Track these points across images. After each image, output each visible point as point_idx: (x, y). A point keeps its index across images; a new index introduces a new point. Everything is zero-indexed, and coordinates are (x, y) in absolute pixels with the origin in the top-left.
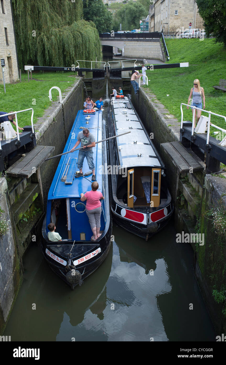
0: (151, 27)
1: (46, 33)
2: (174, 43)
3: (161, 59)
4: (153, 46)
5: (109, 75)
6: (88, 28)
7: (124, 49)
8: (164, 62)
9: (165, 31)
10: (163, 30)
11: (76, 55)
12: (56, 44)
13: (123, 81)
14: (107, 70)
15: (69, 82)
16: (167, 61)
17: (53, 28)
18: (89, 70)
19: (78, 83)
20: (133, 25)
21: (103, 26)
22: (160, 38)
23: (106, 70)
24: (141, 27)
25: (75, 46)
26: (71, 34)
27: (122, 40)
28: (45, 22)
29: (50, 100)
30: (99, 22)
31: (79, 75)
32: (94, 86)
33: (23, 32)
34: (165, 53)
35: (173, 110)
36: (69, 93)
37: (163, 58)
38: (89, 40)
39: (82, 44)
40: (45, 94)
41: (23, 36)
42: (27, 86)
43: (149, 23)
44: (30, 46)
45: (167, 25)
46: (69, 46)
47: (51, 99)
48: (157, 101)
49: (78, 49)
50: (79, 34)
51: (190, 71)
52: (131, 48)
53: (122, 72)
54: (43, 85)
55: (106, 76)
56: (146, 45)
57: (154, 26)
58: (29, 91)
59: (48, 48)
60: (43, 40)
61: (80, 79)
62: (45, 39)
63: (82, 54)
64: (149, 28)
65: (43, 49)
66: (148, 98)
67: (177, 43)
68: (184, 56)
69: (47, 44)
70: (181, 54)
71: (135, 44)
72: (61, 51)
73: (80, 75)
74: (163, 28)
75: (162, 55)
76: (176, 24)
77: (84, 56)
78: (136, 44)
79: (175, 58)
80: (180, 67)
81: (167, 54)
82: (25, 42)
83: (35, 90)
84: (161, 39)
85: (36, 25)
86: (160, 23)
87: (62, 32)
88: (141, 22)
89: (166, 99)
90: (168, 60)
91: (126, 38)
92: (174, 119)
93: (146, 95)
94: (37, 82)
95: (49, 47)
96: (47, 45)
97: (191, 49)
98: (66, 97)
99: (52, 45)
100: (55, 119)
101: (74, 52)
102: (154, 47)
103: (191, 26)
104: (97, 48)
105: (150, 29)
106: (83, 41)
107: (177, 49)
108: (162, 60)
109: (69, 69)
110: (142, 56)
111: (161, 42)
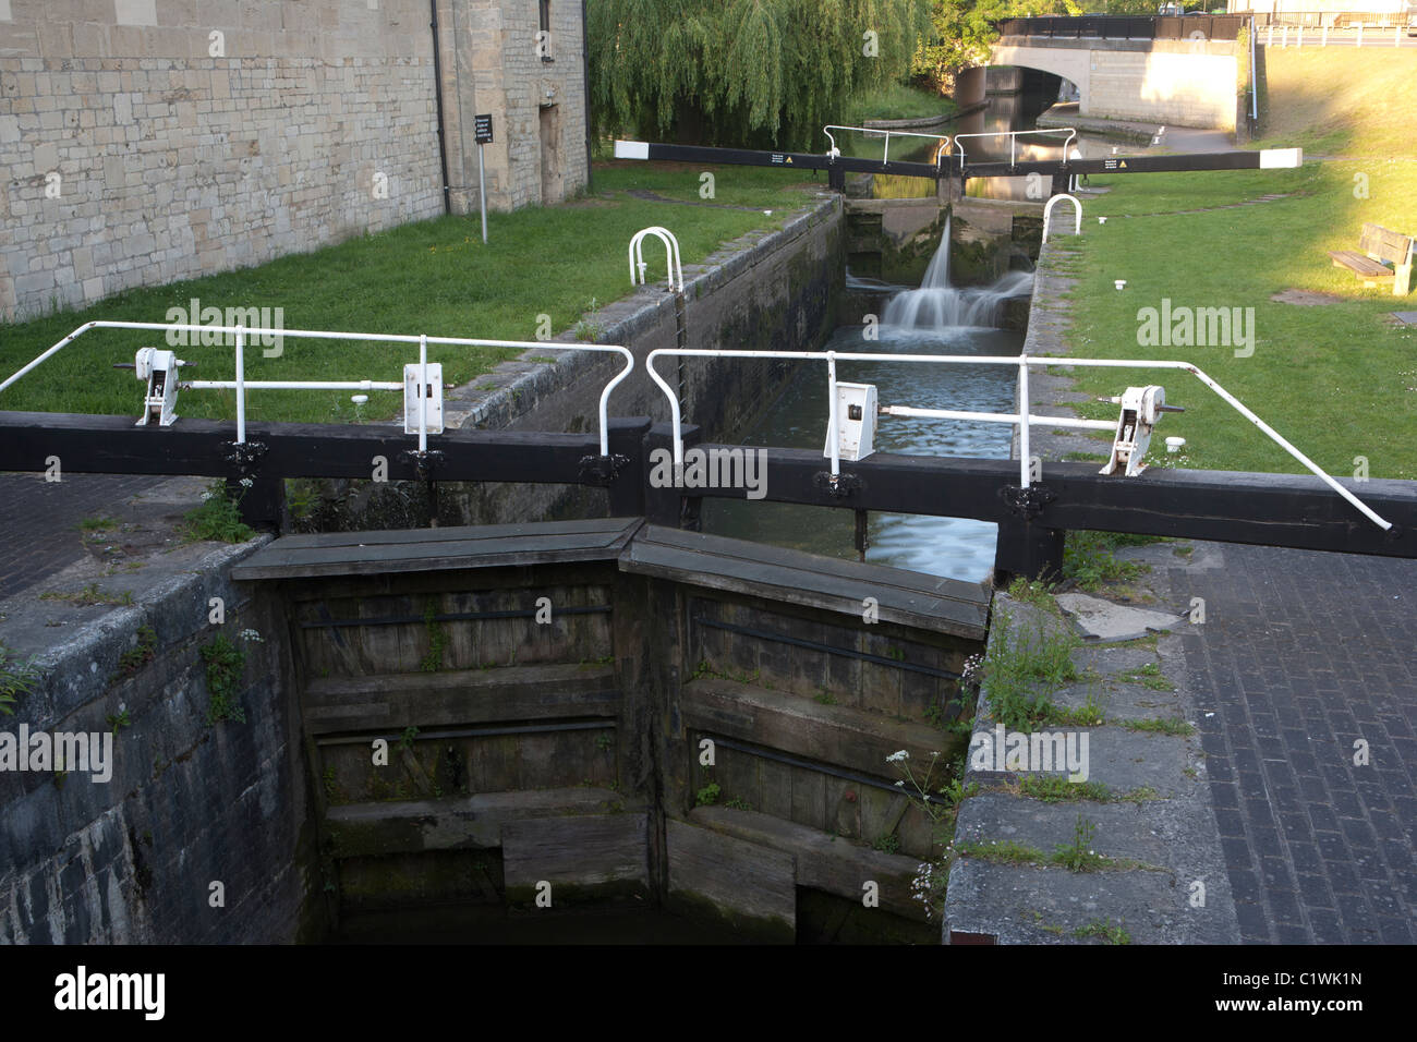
7: (1090, 83)
15: (770, 212)
19: (806, 216)
23: (945, 168)
27: (1085, 46)
31: (832, 187)
36: (739, 256)
52: (1117, 79)
61: (827, 202)
71: (1134, 61)
73: (837, 183)
78: (1140, 61)
80: (1262, 166)
91: (1099, 39)
98: (714, 270)
109: (789, 160)
110: (1160, 115)
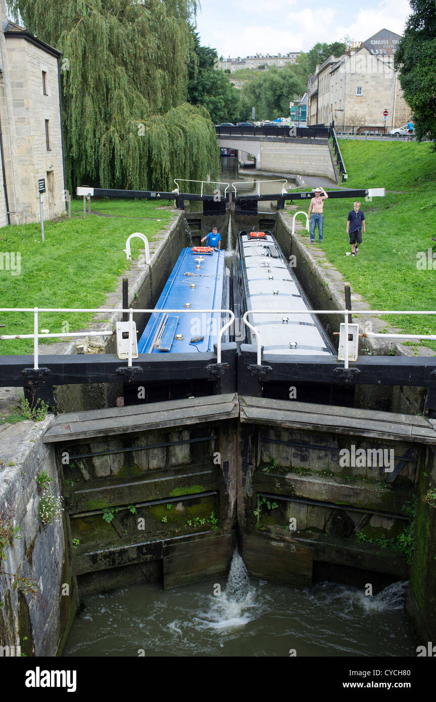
0: (312, 115)
1: (118, 127)
2: (355, 147)
3: (330, 177)
4: (316, 152)
5: (234, 207)
6: (197, 120)
7: (261, 156)
8: (336, 183)
9: (338, 124)
10: (333, 122)
11: (172, 168)
12: (136, 148)
13: (260, 220)
14: (231, 197)
15: (160, 220)
16: (343, 182)
17: (132, 119)
18: (197, 198)
19: (176, 222)
20: (276, 110)
21: (223, 113)
22: (329, 138)
23: (228, 197)
24: (291, 114)
25: (172, 153)
26: (164, 130)
27: (258, 140)
28: (119, 107)
29: (128, 258)
30: (215, 104)
31: (178, 207)
32: (206, 227)
33: (76, 126)
34: (339, 166)
35: (360, 285)
36: (162, 244)
37: (334, 176)
38: (198, 141)
39: (184, 149)
40: (117, 244)
41: (76, 133)
42: (83, 227)
43: (307, 108)
44: (89, 151)
45: (341, 112)
46: (159, 151)
47: (130, 256)
48: (327, 264)
49: (176, 158)
50: (179, 131)
51: (387, 204)
52: (274, 154)
53: (258, 202)
54: (112, 226)
55: (229, 210)
56: (302, 150)
57: (317, 114)
58: (86, 237)
59: (120, 155)
60: (113, 141)
61: (180, 214)
62: (116, 139)
63: (183, 167)
64: (307, 116)
65: (112, 157)
66: (311, 257)
67: (362, 148)
68: (375, 174)
69: (119, 148)
70: (369, 170)
71: (281, 147)
72: (145, 160)
73: (180, 205)
74: (334, 118)
75: (333, 170)
76: (358, 112)
77: (188, 171)
78: (283, 147)
79: (359, 176)
81: (342, 169)
82: (79, 143)
83: (97, 235)
84: (331, 140)
85: (101, 113)
86: (328, 108)
87: (149, 126)
88: (292, 104)
89: (344, 262)
90: (344, 180)
91: (264, 136)
92: (362, 303)
93: (306, 252)
94: (100, 219)
95: (122, 153)
96: (120, 150)
97: (388, 160)
98: (157, 251)
99: (129, 150)
100: (137, 296)
101: (168, 164)
102: (318, 154)
103: (387, 117)
104: (211, 156)
105: (308, 118)
106: (186, 143)
107: (362, 159)
108: (333, 180)
109: (159, 195)
110: (294, 170)
111: (331, 145)
